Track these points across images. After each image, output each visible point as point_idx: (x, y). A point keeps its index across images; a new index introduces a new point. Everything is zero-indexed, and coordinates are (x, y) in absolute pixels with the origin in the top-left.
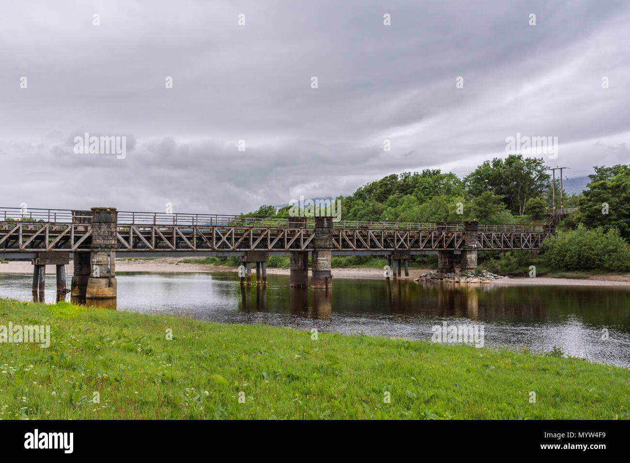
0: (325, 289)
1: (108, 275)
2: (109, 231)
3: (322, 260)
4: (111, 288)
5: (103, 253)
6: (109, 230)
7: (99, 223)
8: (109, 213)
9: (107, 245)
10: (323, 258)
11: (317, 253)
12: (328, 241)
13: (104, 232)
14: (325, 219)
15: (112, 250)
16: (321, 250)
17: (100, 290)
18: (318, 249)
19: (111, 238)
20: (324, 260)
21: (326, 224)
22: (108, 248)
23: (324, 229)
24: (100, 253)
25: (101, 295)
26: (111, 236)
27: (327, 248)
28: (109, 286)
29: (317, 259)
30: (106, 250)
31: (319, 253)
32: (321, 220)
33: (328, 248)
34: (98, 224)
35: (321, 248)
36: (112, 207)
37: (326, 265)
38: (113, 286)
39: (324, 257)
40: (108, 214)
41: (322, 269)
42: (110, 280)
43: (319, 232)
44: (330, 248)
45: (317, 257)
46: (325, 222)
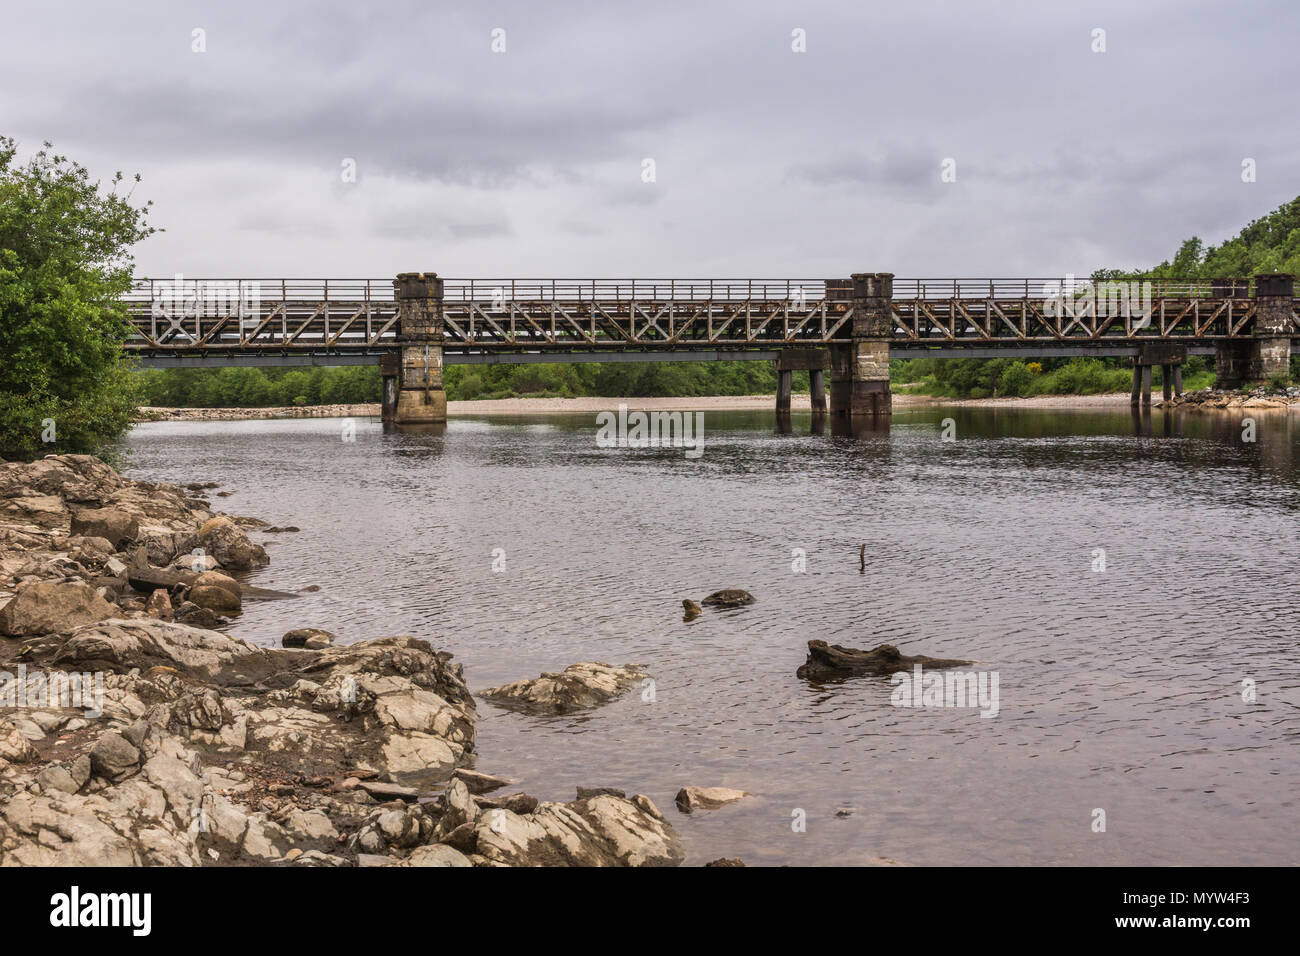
0: (871, 417)
1: (423, 385)
2: (423, 313)
3: (866, 360)
4: (429, 407)
5: (415, 349)
6: (425, 310)
7: (408, 298)
8: (423, 281)
9: (419, 335)
10: (867, 357)
11: (857, 346)
12: (877, 322)
13: (416, 314)
14: (870, 280)
15: (431, 343)
16: (863, 340)
17: (412, 409)
18: (858, 340)
19: (427, 323)
20: (871, 360)
21: (871, 289)
22: (421, 340)
23: (868, 300)
24: (411, 349)
25: (412, 417)
26: (428, 320)
27: (873, 337)
28: (426, 403)
29: (857, 359)
30: (419, 343)
31: (860, 346)
32: (860, 282)
33: (877, 337)
34: (406, 301)
35: (861, 336)
36: (430, 271)
37: (873, 371)
38: (434, 403)
39: (869, 353)
40: (421, 284)
41: (866, 378)
42: (426, 393)
43: (859, 306)
44: (880, 336)
45: (857, 354)
46: (870, 285)
